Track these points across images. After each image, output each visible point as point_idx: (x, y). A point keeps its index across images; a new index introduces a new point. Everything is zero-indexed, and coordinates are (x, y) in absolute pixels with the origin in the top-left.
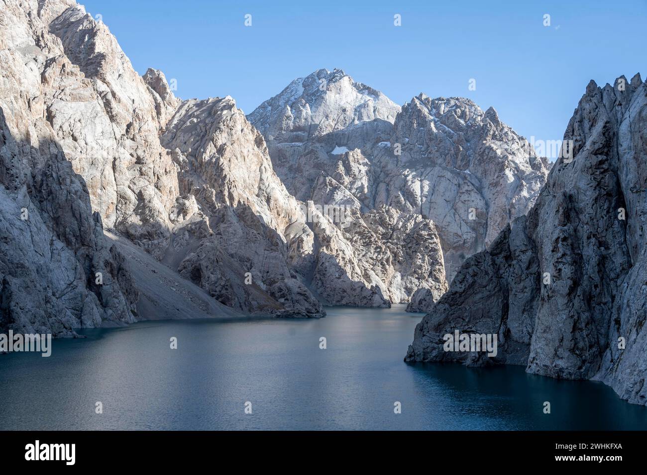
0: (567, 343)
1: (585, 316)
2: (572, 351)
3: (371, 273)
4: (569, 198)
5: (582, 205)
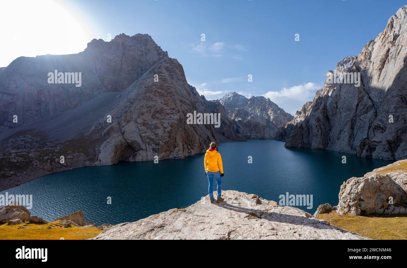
0: (321, 143)
1: (324, 138)
2: (322, 144)
3: (247, 132)
4: (318, 118)
5: (320, 119)
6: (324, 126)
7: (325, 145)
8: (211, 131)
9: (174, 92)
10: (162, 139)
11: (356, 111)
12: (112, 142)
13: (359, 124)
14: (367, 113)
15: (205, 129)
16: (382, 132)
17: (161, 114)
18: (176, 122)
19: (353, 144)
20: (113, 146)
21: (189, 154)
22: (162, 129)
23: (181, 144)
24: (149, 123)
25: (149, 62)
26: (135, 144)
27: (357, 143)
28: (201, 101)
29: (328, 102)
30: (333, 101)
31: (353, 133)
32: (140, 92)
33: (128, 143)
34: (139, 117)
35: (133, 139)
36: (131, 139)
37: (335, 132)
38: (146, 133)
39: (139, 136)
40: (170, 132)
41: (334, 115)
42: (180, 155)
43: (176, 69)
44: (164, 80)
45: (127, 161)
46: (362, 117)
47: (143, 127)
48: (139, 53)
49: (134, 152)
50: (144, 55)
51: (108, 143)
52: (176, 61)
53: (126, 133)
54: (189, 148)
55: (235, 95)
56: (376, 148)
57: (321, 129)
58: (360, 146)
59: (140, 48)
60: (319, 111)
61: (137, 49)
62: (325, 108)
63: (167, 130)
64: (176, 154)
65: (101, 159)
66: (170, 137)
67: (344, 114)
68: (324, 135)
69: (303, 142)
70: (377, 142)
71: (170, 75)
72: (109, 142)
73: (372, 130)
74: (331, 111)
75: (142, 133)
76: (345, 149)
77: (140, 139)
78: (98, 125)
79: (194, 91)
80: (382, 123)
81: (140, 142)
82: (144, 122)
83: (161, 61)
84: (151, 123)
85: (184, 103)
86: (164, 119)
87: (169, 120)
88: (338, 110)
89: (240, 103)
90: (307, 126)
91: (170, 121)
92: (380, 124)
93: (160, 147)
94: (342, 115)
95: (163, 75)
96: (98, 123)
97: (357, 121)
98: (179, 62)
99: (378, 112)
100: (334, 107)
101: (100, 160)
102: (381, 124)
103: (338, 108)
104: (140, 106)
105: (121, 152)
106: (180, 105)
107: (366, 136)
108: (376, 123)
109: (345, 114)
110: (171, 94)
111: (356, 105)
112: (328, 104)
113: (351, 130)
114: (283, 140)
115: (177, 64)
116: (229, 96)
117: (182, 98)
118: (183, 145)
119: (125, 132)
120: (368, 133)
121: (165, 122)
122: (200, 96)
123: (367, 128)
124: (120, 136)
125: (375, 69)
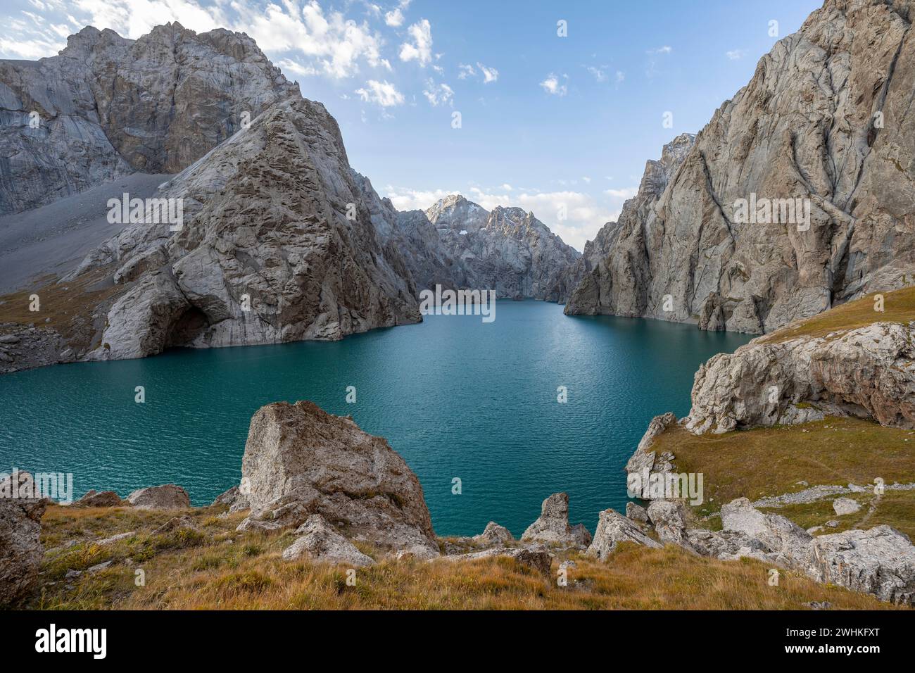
0: (634, 305)
1: (640, 295)
2: (636, 307)
4: (629, 253)
5: (634, 255)
6: (641, 269)
7: (641, 309)
8: (405, 279)
9: (317, 182)
10: (284, 292)
11: (699, 240)
12: (143, 298)
13: (703, 267)
14: (718, 245)
15: (393, 273)
16: (744, 281)
17: (283, 232)
18: (319, 251)
19: (693, 304)
20: (147, 308)
21: (354, 329)
22: (285, 267)
23: (333, 306)
24: (251, 253)
25: (249, 102)
26: (212, 304)
27: (700, 304)
28: (382, 211)
29: (648, 221)
30: (658, 220)
31: (693, 284)
32: (225, 174)
33: (190, 301)
34: (222, 237)
35: (205, 291)
36: (199, 293)
37: (659, 281)
38: (241, 276)
39: (222, 285)
40: (305, 275)
41: (659, 247)
42: (331, 331)
43: (322, 128)
44: (289, 148)
45: (189, 347)
46: (709, 253)
47: (233, 263)
48: (222, 78)
49: (209, 326)
50: (237, 86)
51: (132, 301)
52: (321, 108)
53: (185, 276)
54: (355, 314)
55: (461, 202)
56: (734, 312)
57: (635, 276)
58: (707, 307)
59: (224, 66)
60: (631, 238)
61: (218, 68)
62: (642, 233)
63: (296, 271)
64: (322, 329)
65: (110, 343)
66: (304, 287)
67: (676, 246)
68: (640, 289)
69: (600, 303)
70: (736, 301)
71: (305, 140)
72: (134, 298)
73: (727, 277)
74: (653, 240)
75: (232, 277)
76: (677, 315)
77: (225, 291)
78: (103, 254)
79: (366, 185)
80: (744, 262)
81: (225, 300)
82: (237, 248)
83: (282, 104)
84: (256, 252)
85: (342, 211)
86: (290, 244)
87: (303, 246)
88: (666, 238)
89: (471, 220)
90: (608, 270)
91: (305, 248)
92: (741, 266)
93: (279, 312)
94: (673, 248)
95: (287, 136)
96: (103, 249)
97: (701, 260)
98: (328, 111)
99: (737, 242)
100: (660, 232)
101: (107, 346)
102: (743, 265)
103: (666, 233)
104: (223, 208)
105: (172, 324)
106: (331, 214)
107: (715, 290)
108: (733, 263)
109: (679, 246)
110: (308, 185)
111: (698, 228)
112: (648, 226)
113: (689, 278)
114: (559, 302)
115: (324, 115)
116: (447, 205)
117: (336, 199)
118: (339, 308)
119: (181, 273)
120: (719, 283)
121: (292, 250)
122: (381, 199)
123: (717, 274)
124: (166, 283)
125: (734, 159)
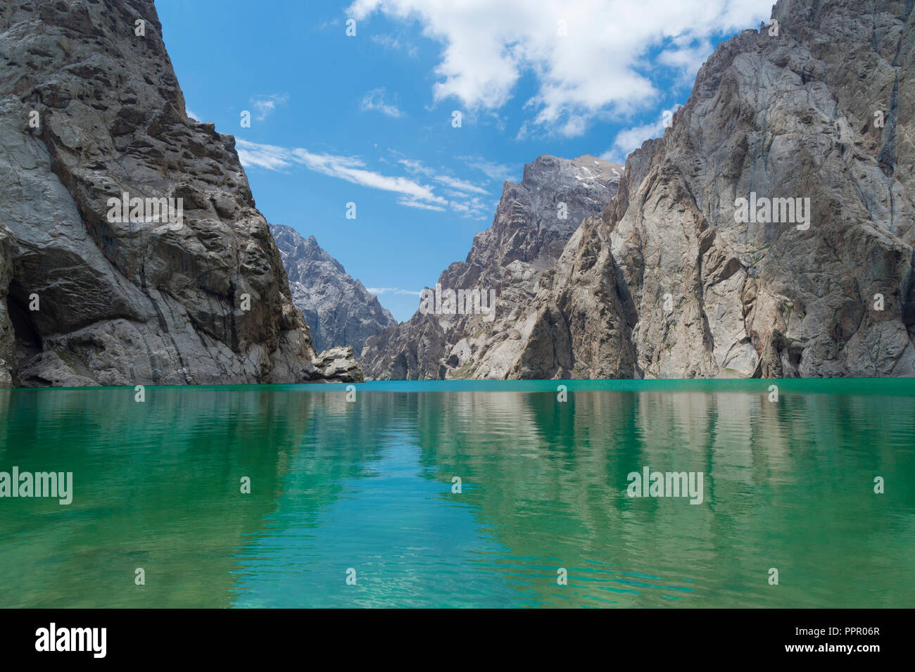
36: (23, 237)
39: (80, 229)
125: (725, 176)
